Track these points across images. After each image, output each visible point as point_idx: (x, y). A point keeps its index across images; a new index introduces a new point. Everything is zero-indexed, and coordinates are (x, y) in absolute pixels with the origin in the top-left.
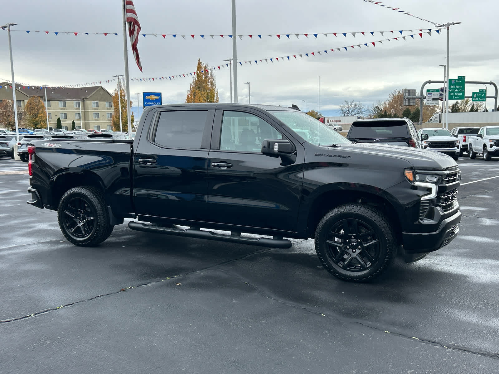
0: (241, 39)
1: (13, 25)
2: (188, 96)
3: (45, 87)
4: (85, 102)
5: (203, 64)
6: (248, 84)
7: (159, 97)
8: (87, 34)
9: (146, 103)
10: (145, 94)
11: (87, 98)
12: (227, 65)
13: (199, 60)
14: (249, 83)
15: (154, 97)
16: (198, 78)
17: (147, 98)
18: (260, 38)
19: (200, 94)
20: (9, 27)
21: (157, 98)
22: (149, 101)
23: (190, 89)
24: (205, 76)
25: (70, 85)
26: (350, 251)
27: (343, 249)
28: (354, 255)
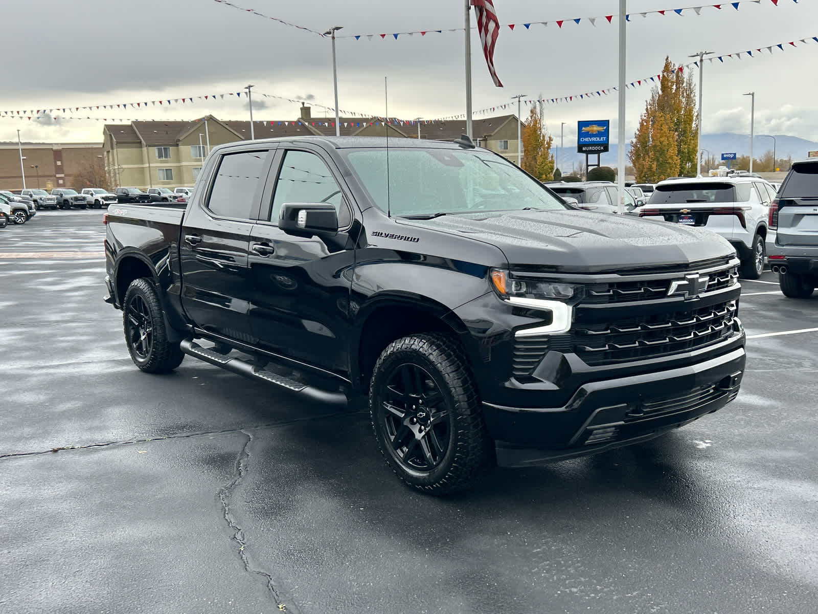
0: (699, 14)
1: (337, 28)
2: (642, 124)
3: (419, 121)
4: (488, 142)
5: (674, 64)
6: (751, 95)
7: (605, 128)
8: (440, 32)
9: (582, 140)
10: (581, 124)
11: (491, 136)
12: (696, 63)
13: (667, 58)
14: (753, 95)
15: (596, 128)
16: (663, 91)
17: (584, 130)
18: (737, 8)
19: (663, 119)
20: (333, 33)
21: (601, 129)
22: (587, 134)
23: (646, 112)
24: (676, 85)
25: (451, 116)
26: (415, 429)
27: (406, 423)
28: (419, 436)
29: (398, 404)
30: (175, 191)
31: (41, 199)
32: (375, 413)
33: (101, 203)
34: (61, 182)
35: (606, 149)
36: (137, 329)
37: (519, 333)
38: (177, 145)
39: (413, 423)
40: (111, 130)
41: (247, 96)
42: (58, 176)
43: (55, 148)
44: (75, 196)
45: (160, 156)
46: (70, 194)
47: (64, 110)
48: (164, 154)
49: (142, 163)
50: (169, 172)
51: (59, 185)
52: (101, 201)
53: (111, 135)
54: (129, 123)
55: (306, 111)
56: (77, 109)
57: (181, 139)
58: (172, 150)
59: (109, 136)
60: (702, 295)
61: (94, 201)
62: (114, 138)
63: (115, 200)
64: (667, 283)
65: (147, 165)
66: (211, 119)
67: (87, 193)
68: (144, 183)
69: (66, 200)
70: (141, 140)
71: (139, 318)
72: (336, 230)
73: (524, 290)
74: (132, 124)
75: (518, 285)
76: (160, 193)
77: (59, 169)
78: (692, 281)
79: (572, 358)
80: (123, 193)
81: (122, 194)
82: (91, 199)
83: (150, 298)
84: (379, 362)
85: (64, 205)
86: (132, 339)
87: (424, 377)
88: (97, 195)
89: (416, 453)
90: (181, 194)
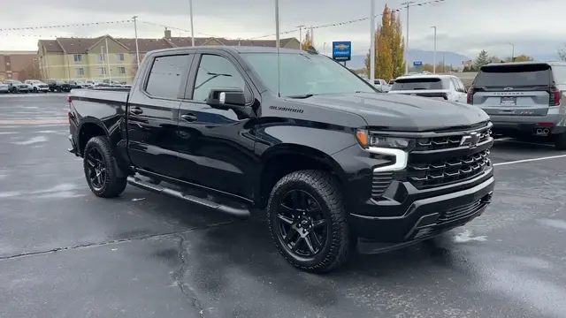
5: (390, 9)
6: (435, 28)
9: (335, 53)
10: (335, 44)
13: (386, 5)
15: (343, 46)
16: (383, 25)
17: (336, 47)
22: (338, 50)
24: (391, 21)
26: (300, 231)
27: (294, 227)
28: (303, 236)
29: (288, 215)
32: (272, 221)
34: (10, 76)
35: (349, 59)
36: (93, 169)
37: (376, 170)
38: (87, 53)
39: (299, 228)
40: (43, 44)
41: (133, 23)
42: (7, 72)
43: (5, 54)
44: (20, 84)
45: (76, 60)
46: (17, 84)
49: (64, 64)
50: (81, 70)
51: (8, 78)
52: (38, 88)
53: (43, 47)
54: (55, 39)
55: (168, 33)
57: (89, 49)
58: (83, 56)
59: (41, 47)
60: (477, 145)
61: (33, 88)
62: (45, 49)
64: (460, 137)
65: (67, 66)
66: (108, 37)
67: (29, 83)
68: (64, 77)
69: (14, 87)
70: (63, 50)
71: (95, 162)
72: (244, 105)
73: (377, 142)
74: (57, 40)
75: (374, 140)
76: (76, 83)
77: (8, 68)
78: (474, 136)
79: (408, 185)
80: (53, 83)
82: (31, 87)
83: (104, 150)
84: (275, 189)
85: (13, 90)
86: (90, 175)
87: (307, 197)
88: (35, 84)
89: (302, 247)
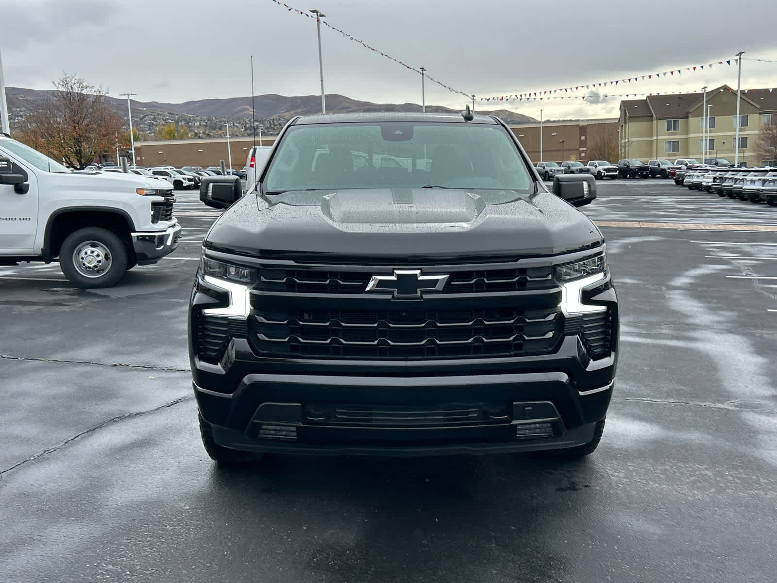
30: (675, 164)
31: (551, 171)
33: (603, 175)
38: (687, 118)
40: (626, 106)
41: (737, 64)
42: (581, 149)
43: (581, 124)
44: (580, 167)
45: (669, 129)
47: (566, 90)
48: (672, 127)
49: (652, 136)
50: (675, 144)
52: (604, 172)
53: (625, 110)
54: (644, 98)
56: (577, 88)
57: (691, 111)
58: (681, 122)
59: (623, 111)
61: (597, 173)
62: (627, 113)
63: (616, 172)
65: (655, 138)
66: (725, 89)
67: (592, 165)
68: (647, 155)
70: (651, 113)
74: (646, 99)
76: (660, 165)
77: (583, 144)
78: (406, 277)
80: (625, 165)
81: (623, 166)
82: (595, 170)
88: (600, 167)
90: (680, 166)
